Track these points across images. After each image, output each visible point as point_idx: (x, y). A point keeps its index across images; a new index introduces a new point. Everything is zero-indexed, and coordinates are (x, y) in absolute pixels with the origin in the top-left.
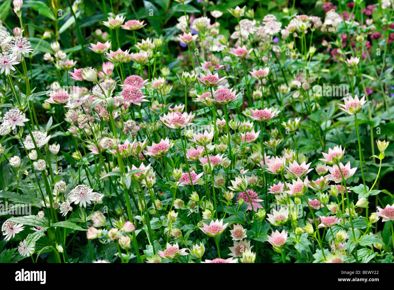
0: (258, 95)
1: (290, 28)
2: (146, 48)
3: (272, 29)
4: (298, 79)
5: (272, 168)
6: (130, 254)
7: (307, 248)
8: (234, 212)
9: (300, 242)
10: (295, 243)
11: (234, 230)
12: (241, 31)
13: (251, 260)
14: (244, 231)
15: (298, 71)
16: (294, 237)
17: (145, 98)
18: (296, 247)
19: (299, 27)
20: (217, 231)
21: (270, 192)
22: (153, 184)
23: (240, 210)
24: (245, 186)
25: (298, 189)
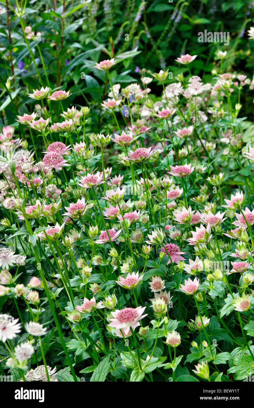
0: (184, 153)
1: (216, 88)
2: (71, 116)
3: (196, 89)
4: (226, 136)
5: (179, 218)
6: (41, 309)
7: (220, 294)
8: (156, 265)
9: (213, 289)
10: (209, 290)
11: (153, 282)
12: (167, 94)
13: (161, 307)
14: (163, 282)
15: (226, 128)
16: (208, 284)
17: (66, 163)
18: (210, 294)
19: (223, 85)
20: (133, 283)
21: (190, 244)
22: (71, 243)
23: (161, 263)
24: (161, 239)
25: (200, 236)
